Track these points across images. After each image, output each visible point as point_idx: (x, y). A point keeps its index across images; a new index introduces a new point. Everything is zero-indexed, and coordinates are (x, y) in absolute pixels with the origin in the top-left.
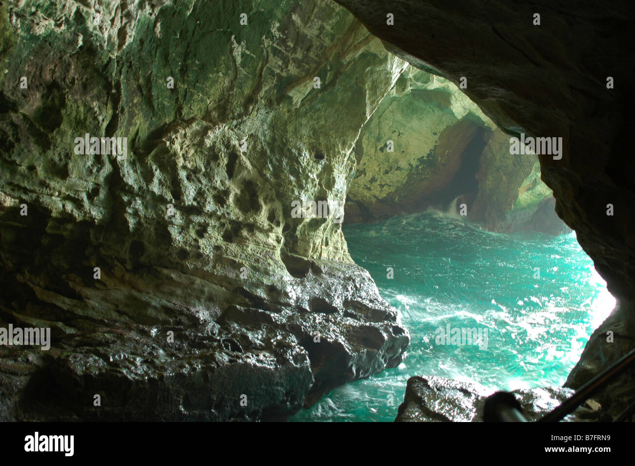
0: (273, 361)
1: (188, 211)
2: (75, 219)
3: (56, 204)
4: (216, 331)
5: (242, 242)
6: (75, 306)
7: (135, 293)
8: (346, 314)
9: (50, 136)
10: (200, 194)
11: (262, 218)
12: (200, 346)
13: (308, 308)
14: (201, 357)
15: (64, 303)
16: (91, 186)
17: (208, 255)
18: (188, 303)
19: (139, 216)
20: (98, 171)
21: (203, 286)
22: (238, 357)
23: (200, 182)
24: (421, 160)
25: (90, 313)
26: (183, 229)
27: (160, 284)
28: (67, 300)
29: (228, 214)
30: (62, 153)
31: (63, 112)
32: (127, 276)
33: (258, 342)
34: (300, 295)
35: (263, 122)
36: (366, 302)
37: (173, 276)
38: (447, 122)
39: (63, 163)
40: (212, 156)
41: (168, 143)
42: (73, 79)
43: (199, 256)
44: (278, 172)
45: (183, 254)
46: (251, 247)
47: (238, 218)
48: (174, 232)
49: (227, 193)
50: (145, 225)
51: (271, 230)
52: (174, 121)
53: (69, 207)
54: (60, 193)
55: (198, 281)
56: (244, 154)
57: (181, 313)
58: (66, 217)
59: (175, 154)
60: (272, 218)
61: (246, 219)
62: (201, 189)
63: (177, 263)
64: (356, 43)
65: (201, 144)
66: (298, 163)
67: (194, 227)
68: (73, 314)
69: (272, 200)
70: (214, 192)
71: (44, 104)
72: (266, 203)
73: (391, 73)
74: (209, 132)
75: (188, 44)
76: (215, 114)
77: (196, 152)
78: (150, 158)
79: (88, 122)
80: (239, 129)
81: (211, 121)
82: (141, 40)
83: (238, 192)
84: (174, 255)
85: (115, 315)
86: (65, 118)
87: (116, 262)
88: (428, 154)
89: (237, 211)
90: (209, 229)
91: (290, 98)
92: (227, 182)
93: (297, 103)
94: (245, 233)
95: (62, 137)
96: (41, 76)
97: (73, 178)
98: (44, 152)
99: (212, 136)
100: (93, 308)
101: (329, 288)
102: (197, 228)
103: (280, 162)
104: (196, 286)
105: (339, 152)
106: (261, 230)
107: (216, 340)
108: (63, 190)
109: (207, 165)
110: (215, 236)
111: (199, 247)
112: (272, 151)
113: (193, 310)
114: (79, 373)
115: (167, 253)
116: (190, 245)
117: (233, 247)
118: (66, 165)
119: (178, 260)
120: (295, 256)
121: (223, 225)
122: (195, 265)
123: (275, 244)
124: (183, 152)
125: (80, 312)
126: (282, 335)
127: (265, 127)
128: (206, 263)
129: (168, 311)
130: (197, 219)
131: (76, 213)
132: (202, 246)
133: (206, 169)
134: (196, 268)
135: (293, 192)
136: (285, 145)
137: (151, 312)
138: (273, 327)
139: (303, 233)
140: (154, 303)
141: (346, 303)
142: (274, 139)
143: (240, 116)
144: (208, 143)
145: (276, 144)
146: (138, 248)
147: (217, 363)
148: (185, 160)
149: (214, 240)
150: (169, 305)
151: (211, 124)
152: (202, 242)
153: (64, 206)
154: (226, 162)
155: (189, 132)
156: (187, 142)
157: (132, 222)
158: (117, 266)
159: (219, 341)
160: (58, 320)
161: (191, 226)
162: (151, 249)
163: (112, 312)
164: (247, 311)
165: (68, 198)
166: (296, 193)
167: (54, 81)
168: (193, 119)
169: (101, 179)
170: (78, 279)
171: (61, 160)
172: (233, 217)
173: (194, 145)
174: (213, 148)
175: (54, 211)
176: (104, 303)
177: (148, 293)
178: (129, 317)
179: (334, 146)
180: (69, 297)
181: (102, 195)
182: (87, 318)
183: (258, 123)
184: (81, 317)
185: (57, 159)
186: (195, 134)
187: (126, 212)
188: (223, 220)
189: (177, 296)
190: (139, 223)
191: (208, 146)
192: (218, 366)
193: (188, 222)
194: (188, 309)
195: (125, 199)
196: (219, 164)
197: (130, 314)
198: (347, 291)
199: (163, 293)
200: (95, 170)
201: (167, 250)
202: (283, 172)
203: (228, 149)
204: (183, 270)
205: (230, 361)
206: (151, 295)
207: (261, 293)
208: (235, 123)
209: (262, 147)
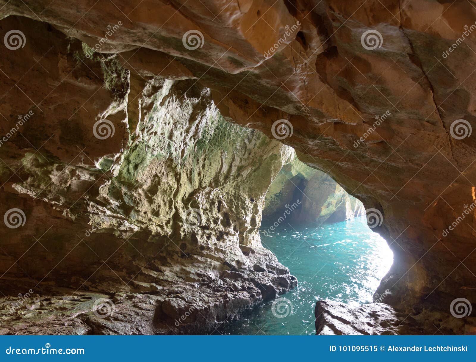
0: (248, 296)
1: (204, 228)
2: (161, 234)
3: (154, 228)
4: (222, 283)
5: (224, 241)
6: (159, 275)
7: (184, 268)
8: (269, 272)
9: (153, 198)
10: (208, 220)
11: (231, 230)
12: (218, 291)
13: (253, 270)
14: (221, 296)
15: (154, 274)
16: (167, 219)
17: (212, 248)
18: (206, 271)
19: (185, 232)
20: (170, 213)
21: (211, 262)
22: (236, 295)
23: (208, 215)
24: (276, 195)
25: (166, 278)
26: (202, 236)
27: (193, 262)
28: (155, 273)
29: (219, 228)
30: (157, 205)
31: (159, 187)
32: (180, 259)
33: (240, 287)
34: (249, 264)
35: (232, 186)
36: (275, 266)
37: (199, 258)
38: (288, 177)
39: (158, 209)
40: (212, 203)
41: (196, 198)
42: (163, 172)
43: (208, 248)
44: (237, 208)
45: (202, 248)
46: (228, 242)
47: (222, 230)
48: (198, 238)
49: (218, 219)
50: (187, 236)
51: (235, 235)
52: (198, 188)
53: (159, 229)
54: (156, 223)
55: (209, 260)
56: (224, 201)
57: (204, 276)
58: (158, 234)
59: (199, 203)
60: (235, 229)
61: (225, 230)
62: (208, 218)
63: (200, 252)
64: (268, 150)
65: (208, 198)
66: (245, 204)
67: (206, 235)
68: (159, 279)
69: (235, 221)
70: (213, 219)
71: (152, 184)
72: (233, 222)
73: (281, 163)
74: (212, 192)
75: (206, 154)
76: (213, 184)
77: (206, 201)
78: (189, 205)
79: (168, 191)
80: (223, 190)
81: (212, 187)
82: (189, 154)
83: (222, 218)
84: (198, 249)
85: (177, 278)
86: (159, 190)
87: (174, 253)
88: (279, 192)
89: (222, 227)
90: (212, 236)
91: (242, 175)
92: (218, 214)
93: (244, 177)
94: (225, 237)
95: (157, 198)
96: (152, 172)
97: (161, 217)
98: (150, 205)
99: (213, 194)
100: (167, 276)
101: (260, 260)
102: (207, 236)
103: (238, 203)
104: (208, 263)
105: (260, 198)
106: (231, 235)
107: (223, 288)
108: (157, 222)
109: (211, 206)
110: (214, 238)
111: (208, 244)
112: (235, 199)
113: (209, 274)
114: (177, 308)
115: (196, 248)
116: (205, 244)
117: (221, 243)
118: (159, 210)
119: (200, 251)
120: (243, 245)
121: (217, 233)
122: (207, 253)
123: (237, 240)
124: (202, 202)
125: (161, 278)
126: (248, 283)
127: (232, 189)
128: (211, 252)
129: (198, 275)
130: (207, 231)
131: (161, 232)
132: (210, 244)
133: (210, 209)
134: (207, 254)
135: (243, 217)
136: (240, 196)
137: (191, 276)
138: (244, 280)
139: (246, 235)
140: (192, 272)
141: (267, 266)
142: (235, 194)
143: (223, 184)
144: (211, 197)
145: (236, 196)
146: (184, 246)
147: (229, 299)
148: (202, 205)
149: (213, 241)
150: (199, 272)
151: (212, 189)
152: (209, 242)
153: (157, 229)
154: (217, 205)
155: (204, 192)
156: (203, 197)
157: (182, 234)
158: (175, 255)
159: (225, 288)
160: (153, 282)
161: (205, 235)
162: (189, 246)
163: (175, 277)
164: (232, 273)
165: (159, 225)
166: (245, 217)
167: (156, 174)
168: (205, 187)
169: (171, 216)
170: (159, 262)
171: (157, 208)
172: (221, 230)
173: (206, 198)
174: (212, 200)
175: (153, 232)
176: (171, 273)
177: (189, 267)
178: (183, 279)
179: (258, 195)
180: (156, 271)
181: (171, 223)
182: (165, 281)
183: (229, 187)
184: (163, 280)
185: (155, 208)
186: (206, 193)
187: (180, 230)
188: (217, 232)
189: (201, 267)
190: (185, 235)
191: (211, 198)
192: (230, 300)
193: (204, 233)
194: (207, 274)
195: (180, 224)
196: (215, 206)
197: (183, 277)
198: (267, 261)
199: (195, 266)
200: (169, 212)
201: (196, 246)
202: (239, 208)
203: (218, 199)
204: (203, 256)
205: (234, 297)
206: (190, 268)
207: (234, 264)
208: (221, 187)
209: (231, 198)
